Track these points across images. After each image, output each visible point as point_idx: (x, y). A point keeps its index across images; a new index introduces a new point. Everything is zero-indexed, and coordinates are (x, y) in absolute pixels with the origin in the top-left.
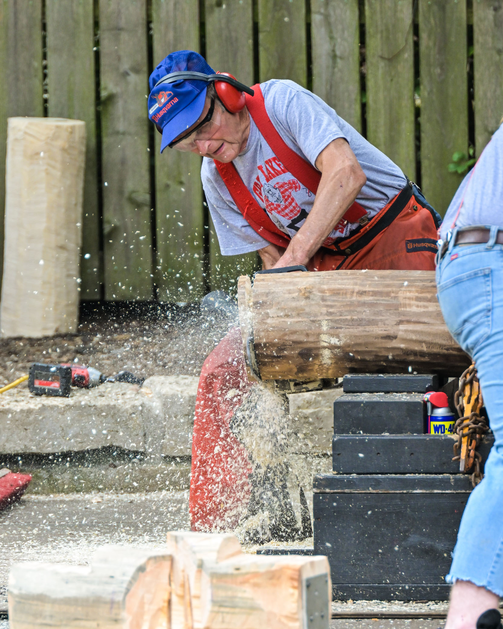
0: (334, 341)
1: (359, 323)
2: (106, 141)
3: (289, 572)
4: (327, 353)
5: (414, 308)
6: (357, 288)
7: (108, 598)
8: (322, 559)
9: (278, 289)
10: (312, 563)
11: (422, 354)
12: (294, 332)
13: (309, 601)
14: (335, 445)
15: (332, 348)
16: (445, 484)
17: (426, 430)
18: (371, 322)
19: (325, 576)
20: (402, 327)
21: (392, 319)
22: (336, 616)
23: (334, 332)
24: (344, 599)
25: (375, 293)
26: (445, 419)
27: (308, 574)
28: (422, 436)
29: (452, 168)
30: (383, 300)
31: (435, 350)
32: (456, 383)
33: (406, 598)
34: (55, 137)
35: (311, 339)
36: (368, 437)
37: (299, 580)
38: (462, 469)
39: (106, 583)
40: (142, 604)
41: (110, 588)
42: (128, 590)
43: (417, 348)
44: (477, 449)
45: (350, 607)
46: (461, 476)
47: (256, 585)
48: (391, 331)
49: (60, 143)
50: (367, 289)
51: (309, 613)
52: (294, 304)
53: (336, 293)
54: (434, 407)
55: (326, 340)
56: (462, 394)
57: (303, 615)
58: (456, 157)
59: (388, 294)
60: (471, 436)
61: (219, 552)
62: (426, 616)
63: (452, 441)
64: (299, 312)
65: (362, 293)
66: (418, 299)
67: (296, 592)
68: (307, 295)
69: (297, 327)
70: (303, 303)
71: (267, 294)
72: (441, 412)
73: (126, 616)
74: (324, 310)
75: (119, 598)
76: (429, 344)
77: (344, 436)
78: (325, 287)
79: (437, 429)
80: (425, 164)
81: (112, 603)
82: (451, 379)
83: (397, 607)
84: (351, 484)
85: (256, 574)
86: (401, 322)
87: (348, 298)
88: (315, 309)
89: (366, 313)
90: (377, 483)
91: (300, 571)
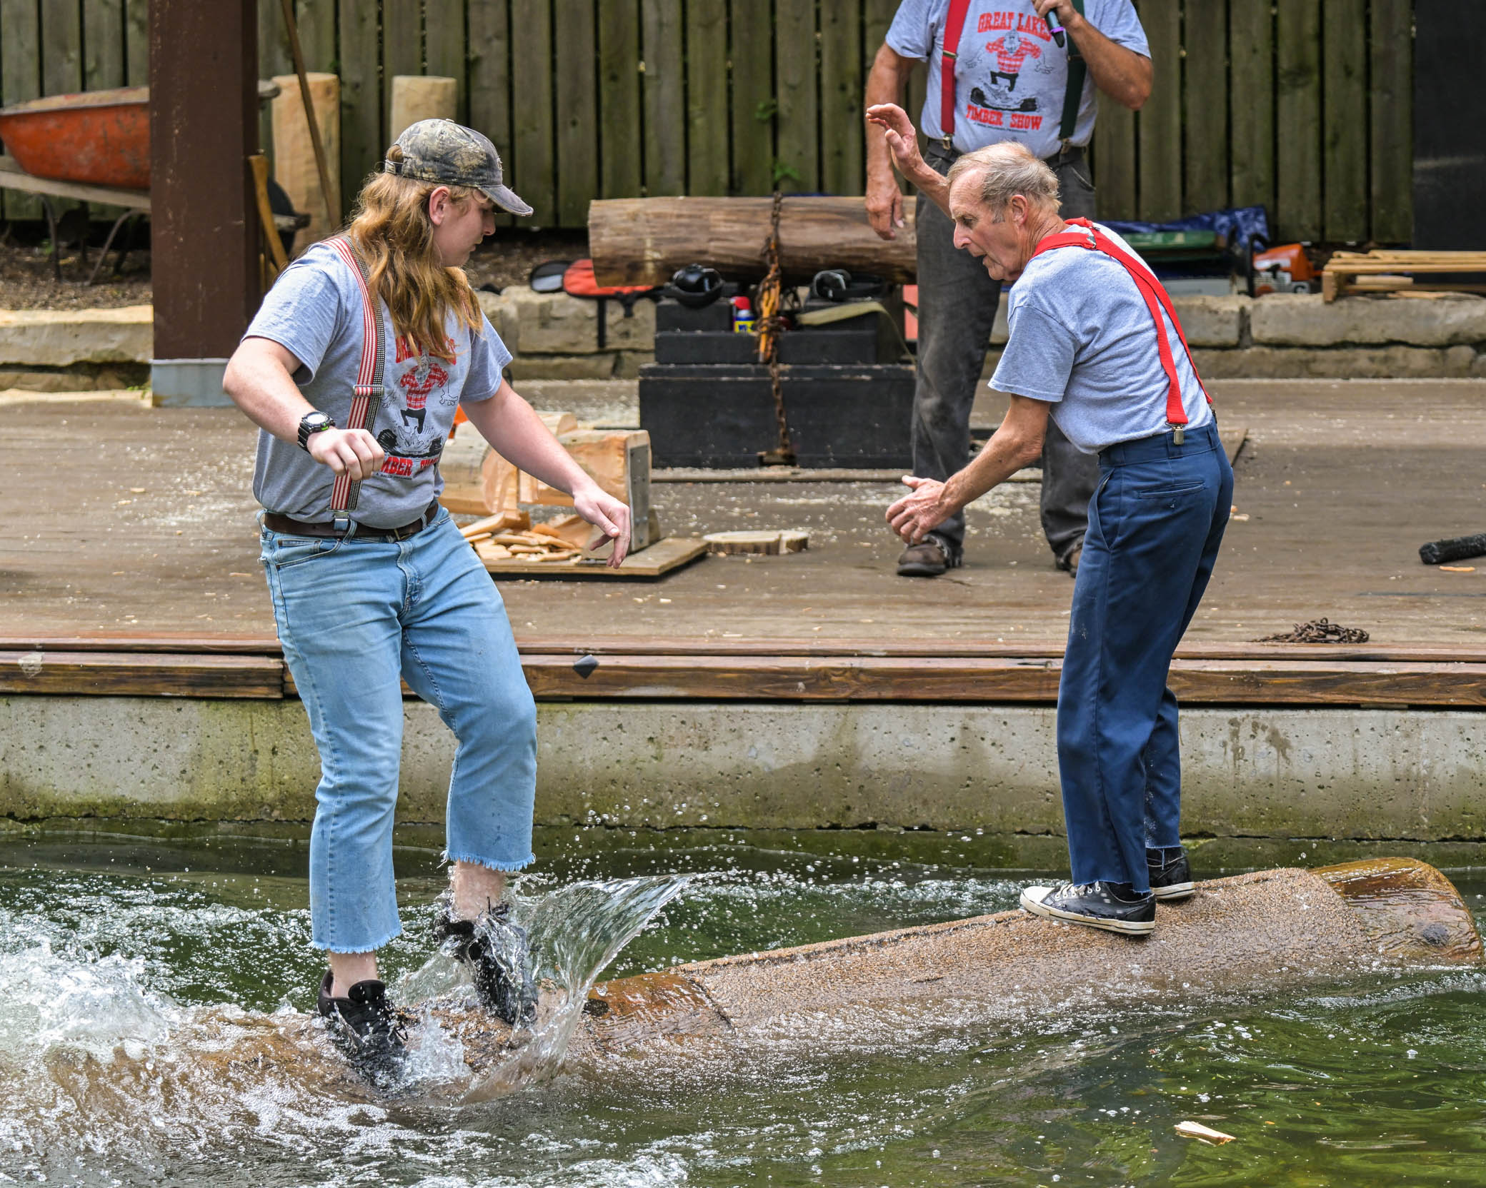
0: (657, 255)
1: (677, 240)
2: (475, 95)
3: (616, 443)
4: (650, 266)
5: (723, 228)
6: (676, 212)
7: (468, 464)
8: (644, 432)
9: (609, 213)
10: (635, 436)
11: (728, 266)
12: (624, 249)
13: (633, 469)
14: (657, 341)
15: (654, 261)
16: (746, 373)
17: (731, 328)
18: (686, 240)
19: (644, 447)
20: (713, 244)
21: (703, 237)
22: (654, 481)
23: (656, 248)
24: (664, 467)
25: (690, 216)
26: (748, 319)
27: (632, 445)
28: (729, 334)
29: (758, 115)
30: (697, 222)
31: (740, 263)
32: (756, 290)
33: (715, 466)
34: (431, 92)
35: (638, 254)
36: (684, 334)
37: (625, 449)
38: (761, 359)
39: (467, 452)
40: (495, 469)
41: (470, 457)
42: (484, 458)
43: (725, 261)
44: (774, 344)
45: (669, 473)
46: (759, 366)
47: (589, 454)
48: (703, 246)
49: (435, 97)
50: (685, 212)
51: (633, 476)
52: (623, 225)
53: (658, 216)
54: (738, 309)
55: (651, 255)
56: (761, 299)
57: (628, 479)
58: (761, 106)
59: (700, 217)
60: (769, 333)
61: (559, 426)
62: (730, 481)
63: (751, 338)
64: (628, 232)
65: (679, 216)
66: (726, 221)
67: (622, 460)
68: (634, 217)
69: (627, 245)
70: (630, 225)
71: (601, 217)
72: (744, 313)
73: (483, 479)
74: (648, 230)
75: (477, 464)
76: (735, 258)
77: (668, 333)
78: (649, 211)
79: (741, 327)
80: (736, 113)
81: (471, 468)
82: (753, 287)
83: (708, 473)
84: (669, 372)
85: (589, 445)
86: (711, 240)
87: (668, 221)
88: (641, 229)
89: (683, 233)
90: (691, 372)
91: (625, 442)
